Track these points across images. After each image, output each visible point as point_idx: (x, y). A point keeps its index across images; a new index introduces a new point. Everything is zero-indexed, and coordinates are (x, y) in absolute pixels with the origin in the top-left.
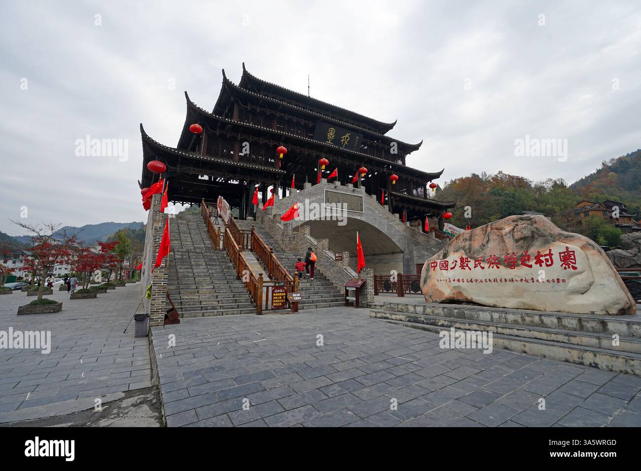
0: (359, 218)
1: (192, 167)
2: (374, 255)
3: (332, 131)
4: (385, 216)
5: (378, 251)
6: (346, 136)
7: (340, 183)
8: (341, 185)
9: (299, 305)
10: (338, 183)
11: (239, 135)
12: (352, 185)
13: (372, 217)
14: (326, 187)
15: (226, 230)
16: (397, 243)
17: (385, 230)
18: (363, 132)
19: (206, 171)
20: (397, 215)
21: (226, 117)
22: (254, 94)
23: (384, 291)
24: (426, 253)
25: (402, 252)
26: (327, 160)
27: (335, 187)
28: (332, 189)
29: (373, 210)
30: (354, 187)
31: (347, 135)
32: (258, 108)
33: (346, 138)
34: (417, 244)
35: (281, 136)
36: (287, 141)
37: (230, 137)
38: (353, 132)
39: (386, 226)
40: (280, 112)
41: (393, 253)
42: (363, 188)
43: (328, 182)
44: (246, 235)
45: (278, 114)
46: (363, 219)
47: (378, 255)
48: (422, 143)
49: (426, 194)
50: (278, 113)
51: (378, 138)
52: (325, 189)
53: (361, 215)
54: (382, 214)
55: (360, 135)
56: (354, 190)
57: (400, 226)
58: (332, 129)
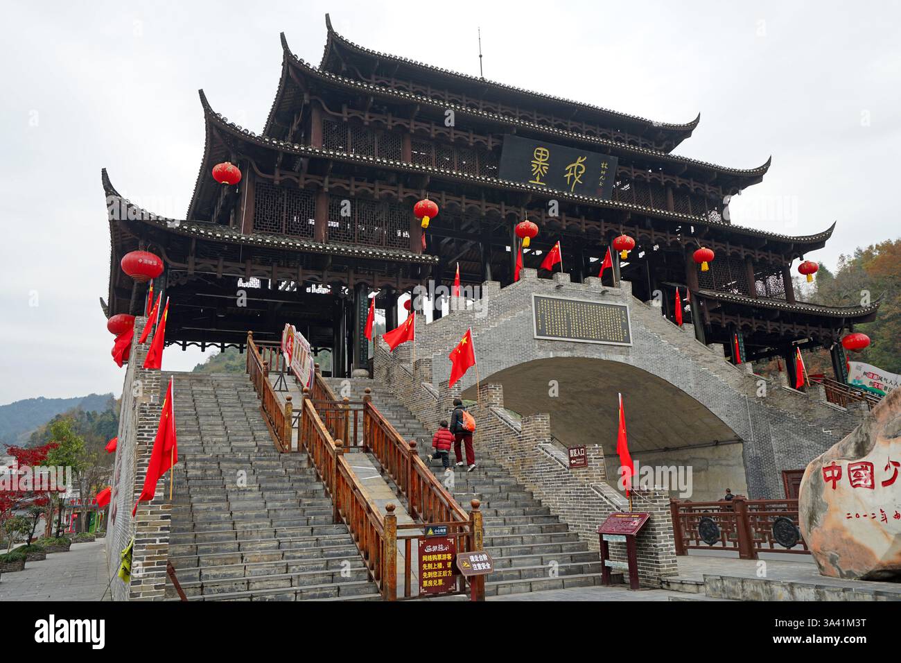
0: (620, 359)
1: (221, 260)
2: (667, 449)
3: (541, 154)
4: (686, 352)
5: (674, 440)
6: (576, 165)
7: (568, 276)
8: (572, 280)
9: (486, 584)
10: (563, 278)
11: (327, 180)
12: (599, 279)
13: (654, 356)
14: (535, 287)
15: (305, 405)
16: (723, 418)
17: (688, 386)
18: (615, 152)
19: (254, 267)
20: (719, 348)
21: (294, 142)
22: (356, 84)
23: (702, 544)
24: (806, 442)
25: (740, 441)
26: (533, 225)
27: (558, 287)
28: (549, 293)
29: (654, 339)
30: (604, 285)
31: (579, 160)
32: (367, 116)
33: (576, 168)
34: (778, 418)
35: (420, 176)
36: (436, 186)
37: (305, 185)
38: (592, 154)
39: (691, 377)
40: (416, 120)
41: (717, 443)
42: (626, 287)
43: (539, 276)
44: (351, 414)
45: (413, 127)
46: (632, 361)
47: (677, 449)
48: (768, 163)
49: (792, 289)
50: (413, 123)
51: (654, 163)
52: (533, 295)
53: (626, 350)
54: (680, 346)
55: (612, 157)
56: (603, 293)
57: (728, 374)
58: (542, 149)
